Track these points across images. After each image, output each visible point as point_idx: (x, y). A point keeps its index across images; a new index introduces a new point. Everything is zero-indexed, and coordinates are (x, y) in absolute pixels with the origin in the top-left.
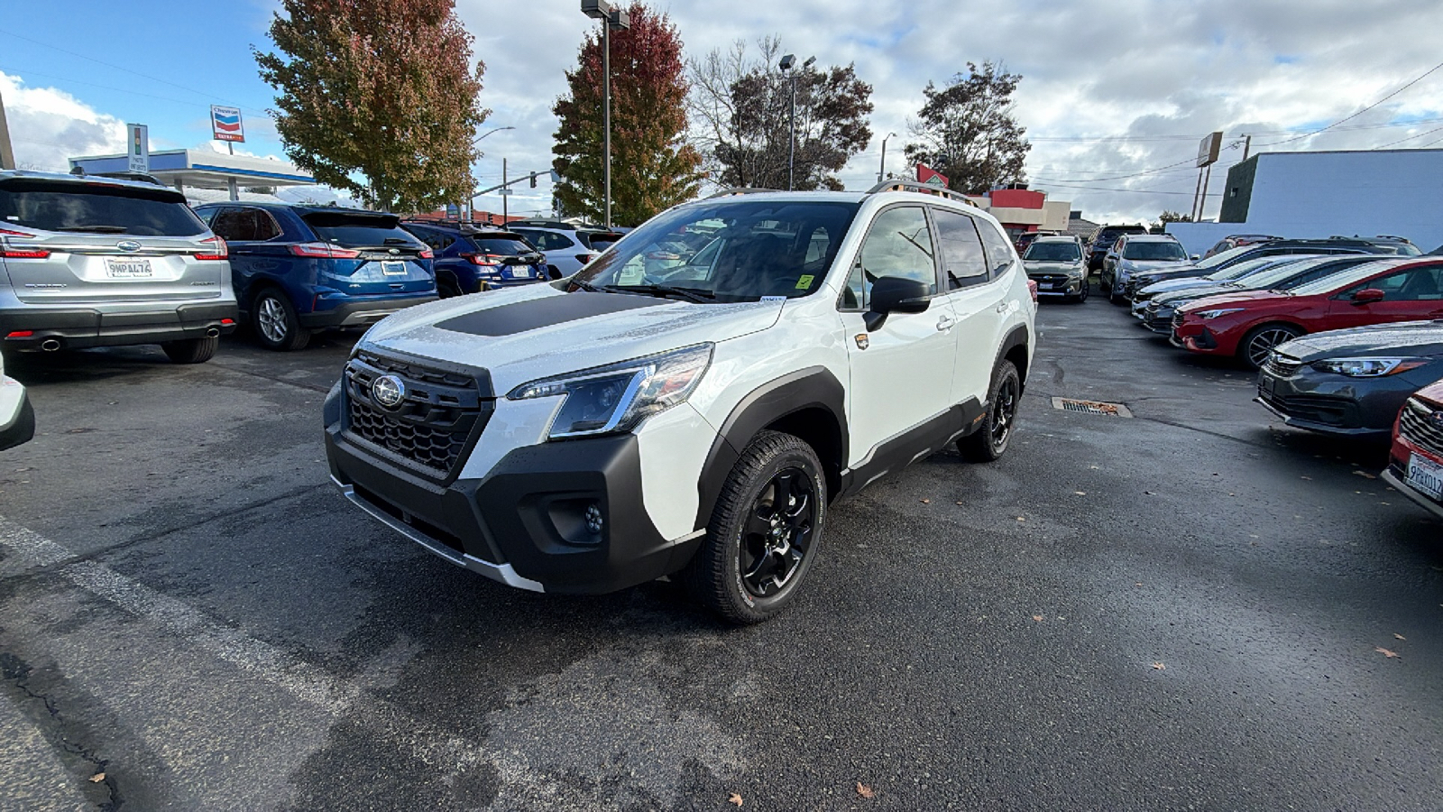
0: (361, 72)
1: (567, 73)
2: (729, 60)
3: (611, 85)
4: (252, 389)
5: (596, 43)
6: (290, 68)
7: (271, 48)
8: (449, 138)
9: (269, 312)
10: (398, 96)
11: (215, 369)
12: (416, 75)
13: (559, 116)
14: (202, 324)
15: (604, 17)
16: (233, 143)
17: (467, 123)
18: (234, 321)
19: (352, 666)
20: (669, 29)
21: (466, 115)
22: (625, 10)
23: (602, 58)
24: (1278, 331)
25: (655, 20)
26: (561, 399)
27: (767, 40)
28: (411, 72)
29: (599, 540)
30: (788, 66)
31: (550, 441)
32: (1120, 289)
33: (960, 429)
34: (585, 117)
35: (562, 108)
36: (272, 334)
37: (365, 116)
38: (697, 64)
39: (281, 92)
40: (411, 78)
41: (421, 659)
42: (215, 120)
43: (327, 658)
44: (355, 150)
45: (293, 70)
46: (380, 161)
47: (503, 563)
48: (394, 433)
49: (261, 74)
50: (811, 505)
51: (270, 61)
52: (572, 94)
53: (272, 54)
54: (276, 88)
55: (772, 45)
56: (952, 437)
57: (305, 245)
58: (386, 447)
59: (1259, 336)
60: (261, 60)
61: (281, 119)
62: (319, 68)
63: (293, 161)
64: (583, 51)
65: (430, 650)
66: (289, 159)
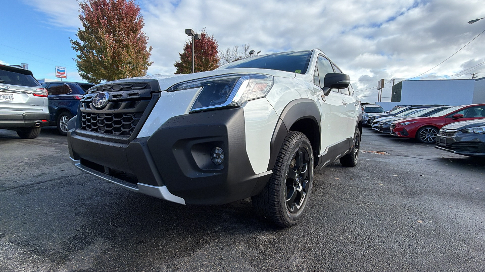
0: (108, 46)
1: (179, 53)
2: (233, 52)
3: (194, 57)
4: (51, 146)
5: (189, 44)
6: (83, 46)
7: (77, 39)
8: (138, 70)
9: (64, 120)
10: (121, 55)
11: (37, 140)
12: (128, 48)
13: (176, 67)
14: (33, 121)
15: (193, 35)
16: (62, 78)
17: (145, 66)
18: (47, 121)
19: (65, 257)
20: (213, 41)
21: (145, 63)
22: (199, 34)
23: (192, 49)
24: (429, 129)
25: (209, 38)
26: (200, 90)
27: (245, 46)
28: (126, 47)
29: (222, 167)
30: (252, 54)
31: (192, 113)
32: (365, 122)
33: (347, 150)
34: (185, 67)
35: (177, 65)
36: (64, 129)
37: (109, 61)
38: (223, 53)
39: (79, 53)
40: (126, 49)
41: (108, 251)
42: (57, 71)
43: (51, 253)
44: (104, 72)
45: (84, 47)
46: (113, 77)
47: (162, 185)
48: (102, 122)
49: (72, 47)
50: (309, 171)
51: (76, 43)
52: (181, 61)
53: (77, 41)
54: (77, 52)
55: (247, 47)
56: (337, 157)
57: (80, 95)
58: (98, 132)
59: (423, 131)
60: (73, 43)
61: (78, 62)
62: (93, 45)
63: (81, 77)
64: (185, 47)
65: (114, 246)
66: (80, 76)
